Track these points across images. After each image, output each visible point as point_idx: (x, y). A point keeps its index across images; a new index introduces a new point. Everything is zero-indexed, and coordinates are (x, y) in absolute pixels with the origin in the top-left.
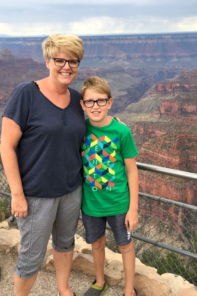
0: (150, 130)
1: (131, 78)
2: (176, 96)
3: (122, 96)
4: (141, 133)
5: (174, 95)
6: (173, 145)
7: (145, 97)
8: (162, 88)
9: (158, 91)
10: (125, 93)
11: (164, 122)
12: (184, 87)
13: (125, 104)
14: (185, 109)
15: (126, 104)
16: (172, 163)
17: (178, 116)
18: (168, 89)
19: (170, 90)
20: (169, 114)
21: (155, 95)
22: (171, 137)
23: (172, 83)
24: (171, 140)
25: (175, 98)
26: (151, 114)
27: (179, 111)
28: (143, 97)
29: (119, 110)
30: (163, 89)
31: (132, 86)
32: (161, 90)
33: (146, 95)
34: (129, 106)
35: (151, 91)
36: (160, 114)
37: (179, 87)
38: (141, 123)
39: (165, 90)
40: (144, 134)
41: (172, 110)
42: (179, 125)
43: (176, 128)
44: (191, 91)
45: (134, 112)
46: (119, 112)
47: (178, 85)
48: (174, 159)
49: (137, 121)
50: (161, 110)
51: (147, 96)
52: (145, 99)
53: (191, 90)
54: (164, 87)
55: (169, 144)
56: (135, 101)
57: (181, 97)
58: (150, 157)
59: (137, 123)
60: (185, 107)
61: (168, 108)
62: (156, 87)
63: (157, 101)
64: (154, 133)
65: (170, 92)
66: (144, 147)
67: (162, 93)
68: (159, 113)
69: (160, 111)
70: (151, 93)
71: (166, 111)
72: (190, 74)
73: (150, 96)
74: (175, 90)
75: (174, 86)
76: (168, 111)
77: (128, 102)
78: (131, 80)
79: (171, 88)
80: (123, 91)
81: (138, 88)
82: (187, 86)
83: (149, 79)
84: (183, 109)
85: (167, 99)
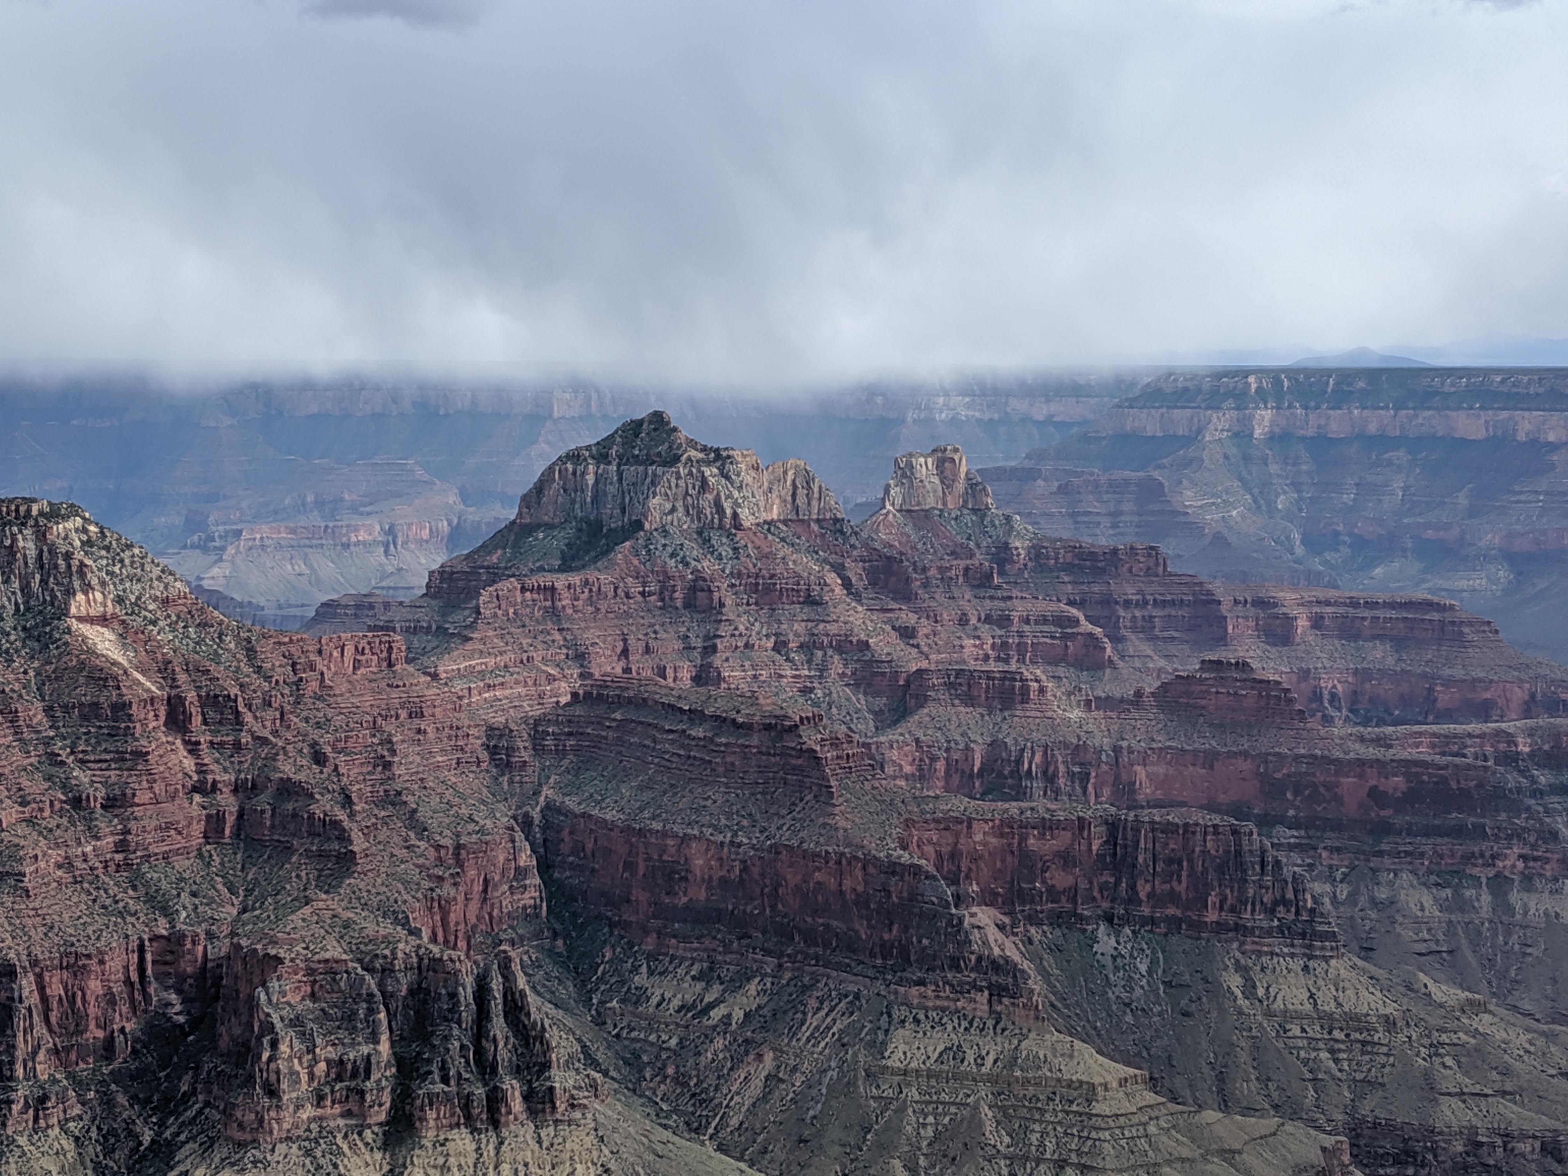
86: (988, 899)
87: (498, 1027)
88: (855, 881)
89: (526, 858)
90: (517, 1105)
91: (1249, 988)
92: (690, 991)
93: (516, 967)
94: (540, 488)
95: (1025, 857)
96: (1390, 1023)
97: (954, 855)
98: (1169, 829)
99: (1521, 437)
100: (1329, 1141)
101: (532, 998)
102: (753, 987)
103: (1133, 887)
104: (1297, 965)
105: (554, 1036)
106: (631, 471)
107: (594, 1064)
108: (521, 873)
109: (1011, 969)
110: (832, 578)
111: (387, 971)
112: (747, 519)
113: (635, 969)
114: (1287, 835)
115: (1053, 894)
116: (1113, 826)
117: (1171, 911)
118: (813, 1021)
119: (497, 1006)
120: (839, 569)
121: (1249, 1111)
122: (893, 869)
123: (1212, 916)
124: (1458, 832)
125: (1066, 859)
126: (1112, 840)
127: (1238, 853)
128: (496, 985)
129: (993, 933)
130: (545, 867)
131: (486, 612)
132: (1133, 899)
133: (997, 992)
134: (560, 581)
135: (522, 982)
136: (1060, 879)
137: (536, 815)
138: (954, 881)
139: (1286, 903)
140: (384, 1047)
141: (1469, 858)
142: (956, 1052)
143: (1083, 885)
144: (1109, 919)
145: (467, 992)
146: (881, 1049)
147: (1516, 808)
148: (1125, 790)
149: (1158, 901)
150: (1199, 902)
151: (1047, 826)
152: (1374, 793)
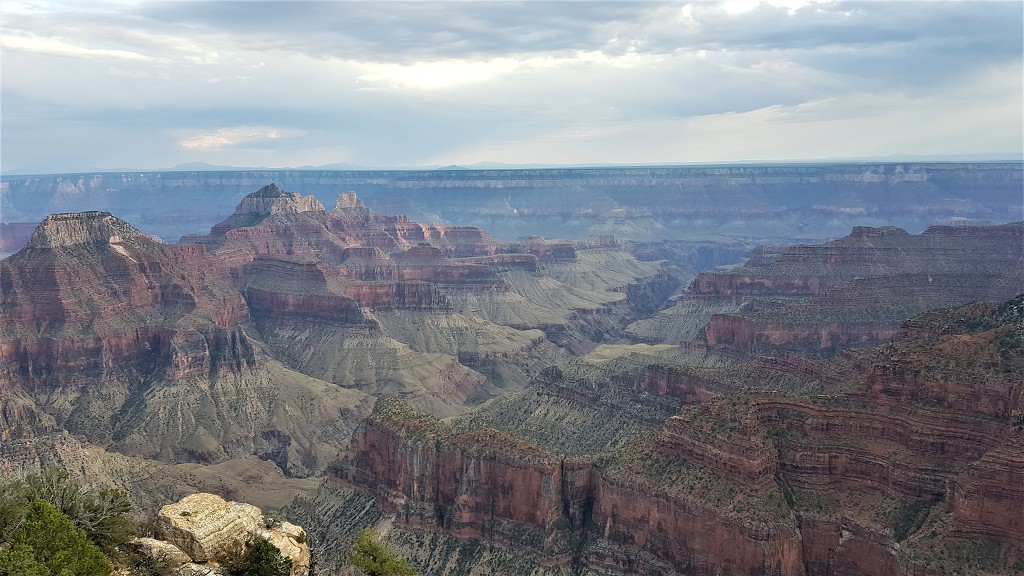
0: (683, 386)
1: (635, 261)
2: (744, 307)
3: (615, 303)
4: (661, 393)
5: (738, 304)
6: (741, 424)
7: (667, 307)
8: (709, 288)
9: (700, 293)
10: (621, 296)
11: (717, 366)
12: (762, 284)
13: (621, 321)
14: (767, 337)
15: (625, 322)
16: (742, 471)
17: (749, 354)
18: (722, 288)
19: (729, 292)
20: (728, 349)
21: (694, 302)
22: (734, 405)
23: (732, 276)
24: (736, 410)
25: (741, 309)
26: (685, 347)
27: (752, 342)
28: (663, 306)
29: (607, 336)
30: (712, 288)
31: (637, 280)
32: (707, 290)
33: (671, 301)
34: (632, 328)
35: (683, 292)
36: (705, 348)
37: (751, 284)
38: (662, 368)
39: (717, 292)
40: (667, 394)
41: (736, 338)
42: (753, 375)
43: (746, 382)
44: (779, 294)
45: (644, 341)
46: (606, 341)
47: (747, 280)
48: (745, 460)
49: (652, 364)
50: (708, 338)
51: (673, 304)
52: (668, 312)
53: (779, 291)
54: (715, 285)
55: (731, 420)
56: (645, 316)
57: (756, 307)
58: (684, 451)
59: (650, 367)
60: (766, 333)
61: (725, 333)
62: (695, 284)
63: (698, 317)
64: (694, 394)
65: (730, 297)
66: (669, 427)
67: (710, 297)
68: (704, 346)
69: (706, 340)
70: (681, 298)
71: (719, 340)
72: (775, 255)
73: (680, 304)
74: (740, 291)
75: (738, 281)
76: (725, 342)
77: (628, 318)
78: (636, 267)
79: (730, 286)
80: (615, 290)
81: (652, 285)
82: (768, 283)
83: (678, 265)
84: (761, 336)
85: (722, 312)
86: (368, 305)
87: (239, 346)
88: (333, 303)
89: (243, 301)
90: (245, 365)
91: (433, 323)
92: (290, 333)
93: (243, 330)
94: (241, 204)
95: (377, 295)
96: (467, 328)
97: (358, 295)
98: (412, 285)
99: (492, 187)
100: (453, 358)
101: (247, 338)
102: (307, 331)
103: (404, 300)
104: (444, 316)
105: (254, 347)
106: (266, 200)
107: (265, 353)
108: (243, 305)
109: (374, 322)
110: (323, 226)
111: (207, 333)
112: (299, 211)
113: (275, 329)
114: (441, 285)
115: (384, 303)
116: (398, 286)
117: (414, 305)
118: (324, 338)
119: (238, 340)
120: (325, 224)
121: (433, 352)
122: (343, 299)
123: (423, 306)
124: (481, 282)
125: (387, 294)
126: (398, 289)
127: (430, 290)
128: (237, 334)
129: (369, 314)
130: (249, 304)
131: (228, 238)
132: (404, 303)
133: (371, 328)
134: (249, 229)
135: (244, 334)
136: (385, 299)
137: (246, 290)
138: (359, 301)
139: (441, 302)
140: (207, 353)
141: (483, 288)
142: (361, 344)
143: (392, 300)
144: (398, 308)
145: (229, 336)
146: (342, 344)
147: (494, 276)
148: (401, 276)
149: (410, 303)
150: (420, 303)
151: (382, 286)
152: (460, 274)
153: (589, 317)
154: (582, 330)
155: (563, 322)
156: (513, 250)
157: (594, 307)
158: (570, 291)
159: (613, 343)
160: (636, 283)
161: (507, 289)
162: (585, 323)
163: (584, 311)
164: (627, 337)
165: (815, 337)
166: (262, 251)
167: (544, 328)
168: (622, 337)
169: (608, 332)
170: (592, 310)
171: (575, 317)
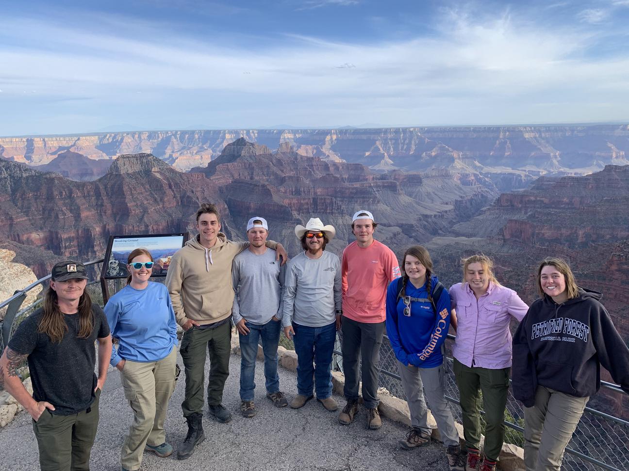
1: (461, 186)
2: (529, 215)
3: (446, 212)
5: (526, 213)
6: (522, 288)
7: (480, 214)
9: (501, 206)
10: (450, 207)
11: (510, 252)
12: (542, 201)
13: (449, 223)
14: (543, 234)
15: (452, 223)
17: (531, 245)
18: (516, 203)
19: (520, 206)
20: (517, 241)
21: (497, 211)
22: (519, 275)
23: (522, 196)
24: (519, 279)
25: (527, 217)
26: (490, 240)
27: (533, 237)
28: (477, 214)
29: (440, 232)
30: (509, 203)
31: (461, 197)
32: (506, 204)
33: (482, 211)
34: (456, 227)
35: (491, 205)
36: (503, 241)
37: (534, 201)
39: (512, 206)
41: (523, 235)
42: (532, 257)
43: (527, 262)
44: (553, 208)
45: (463, 235)
46: (439, 235)
47: (533, 198)
49: (468, 249)
50: (505, 234)
51: (484, 212)
52: (480, 217)
53: (553, 206)
54: (511, 202)
55: (516, 285)
56: (465, 220)
57: (537, 216)
60: (542, 232)
61: (516, 231)
62: (498, 200)
63: (499, 221)
65: (521, 209)
67: (508, 209)
68: (502, 239)
69: (503, 236)
70: (489, 209)
71: (512, 235)
72: (551, 183)
73: (488, 213)
74: (527, 205)
75: (527, 199)
76: (516, 237)
77: (454, 221)
78: (461, 189)
79: (521, 202)
80: (447, 204)
81: (471, 200)
82: (546, 201)
83: (489, 188)
84: (539, 234)
85: (515, 218)
86: (296, 210)
88: (276, 208)
89: (226, 206)
91: (334, 221)
93: (226, 223)
94: (225, 149)
95: (301, 204)
97: (291, 204)
98: (322, 199)
99: (372, 139)
100: (345, 242)
101: (228, 227)
103: (317, 207)
104: (340, 218)
105: (232, 233)
106: (239, 147)
107: (238, 236)
108: (225, 209)
109: (300, 221)
110: (271, 163)
112: (257, 154)
113: (244, 222)
114: (339, 199)
115: (305, 209)
116: (314, 199)
117: (322, 211)
120: (272, 162)
122: (282, 206)
123: (328, 211)
124: (363, 198)
125: (307, 204)
126: (313, 201)
127: (332, 202)
129: (297, 215)
130: (229, 207)
131: (217, 169)
132: (317, 210)
134: (229, 164)
135: (227, 225)
136: (306, 206)
137: (227, 200)
138: (291, 207)
139: (339, 209)
141: (364, 201)
143: (310, 207)
144: (313, 212)
146: (281, 233)
147: (371, 194)
148: (315, 193)
149: (320, 209)
150: (326, 209)
151: (304, 199)
152: (351, 192)
153: (430, 220)
154: (425, 227)
155: (414, 222)
156: (383, 177)
157: (433, 213)
158: (418, 204)
159: (444, 236)
160: (460, 199)
161: (378, 202)
162: (426, 223)
163: (426, 216)
164: (453, 232)
165: (575, 235)
166: (236, 176)
167: (401, 226)
168: (450, 232)
169: (441, 229)
170: (431, 216)
171: (420, 220)
